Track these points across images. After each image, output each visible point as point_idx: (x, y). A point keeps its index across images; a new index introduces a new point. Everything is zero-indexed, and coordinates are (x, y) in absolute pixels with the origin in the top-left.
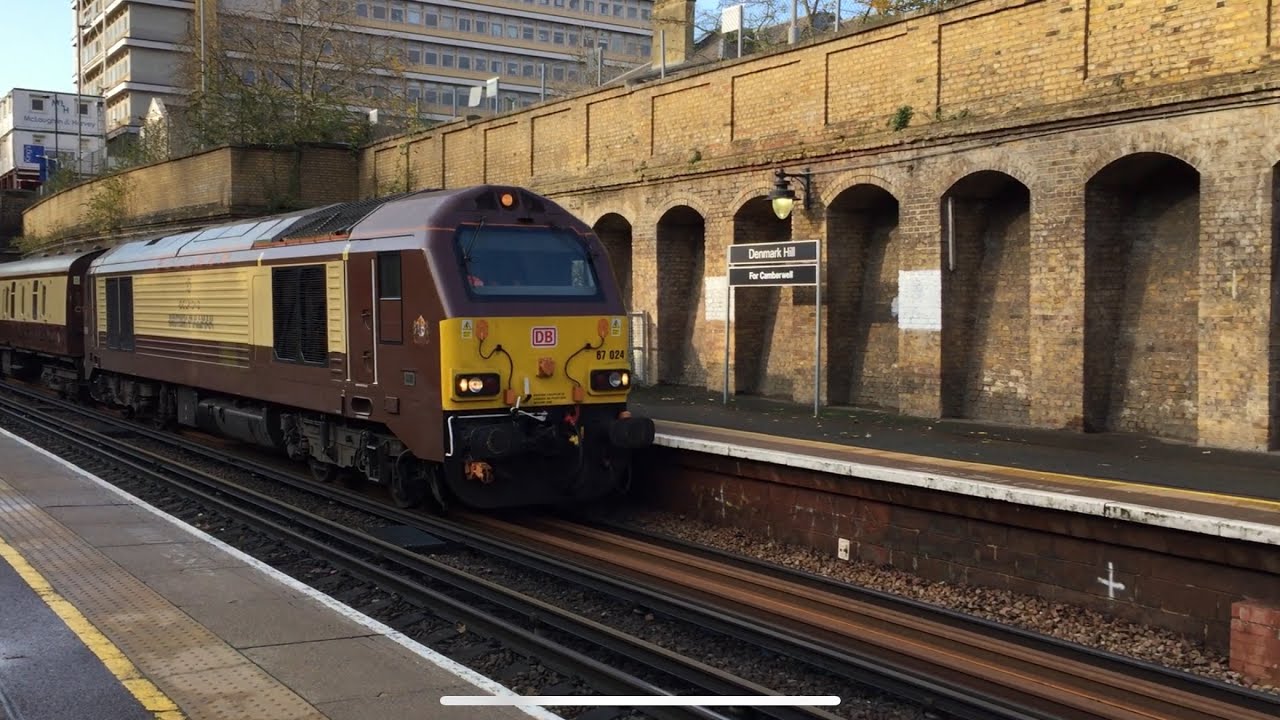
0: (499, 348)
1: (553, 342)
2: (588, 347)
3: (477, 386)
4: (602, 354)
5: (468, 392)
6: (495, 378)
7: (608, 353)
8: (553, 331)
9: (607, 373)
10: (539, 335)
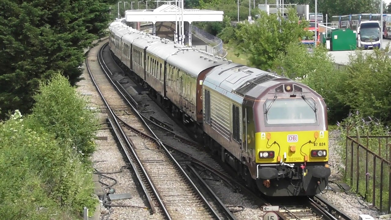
0: (275, 143)
1: (296, 140)
2: (310, 142)
3: (266, 155)
4: (316, 144)
5: (263, 157)
6: (273, 152)
7: (318, 144)
8: (296, 136)
9: (317, 151)
10: (291, 138)
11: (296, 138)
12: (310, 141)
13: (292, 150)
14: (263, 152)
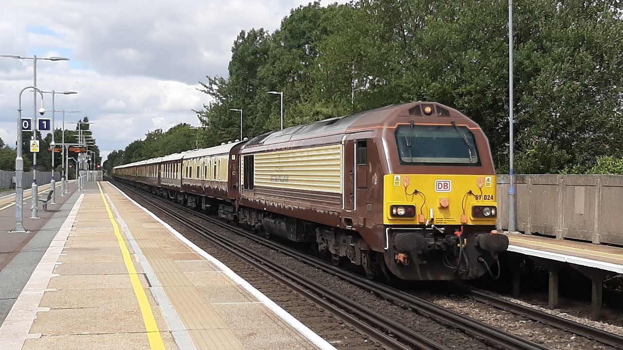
11: (448, 186)
12: (471, 191)
13: (443, 205)
14: (397, 207)
